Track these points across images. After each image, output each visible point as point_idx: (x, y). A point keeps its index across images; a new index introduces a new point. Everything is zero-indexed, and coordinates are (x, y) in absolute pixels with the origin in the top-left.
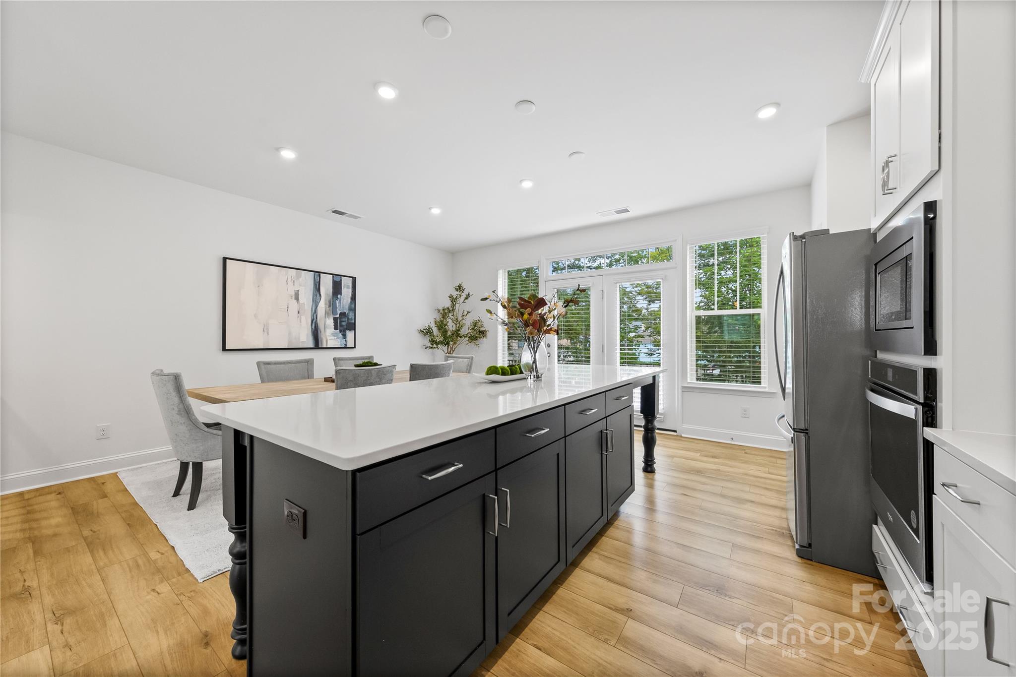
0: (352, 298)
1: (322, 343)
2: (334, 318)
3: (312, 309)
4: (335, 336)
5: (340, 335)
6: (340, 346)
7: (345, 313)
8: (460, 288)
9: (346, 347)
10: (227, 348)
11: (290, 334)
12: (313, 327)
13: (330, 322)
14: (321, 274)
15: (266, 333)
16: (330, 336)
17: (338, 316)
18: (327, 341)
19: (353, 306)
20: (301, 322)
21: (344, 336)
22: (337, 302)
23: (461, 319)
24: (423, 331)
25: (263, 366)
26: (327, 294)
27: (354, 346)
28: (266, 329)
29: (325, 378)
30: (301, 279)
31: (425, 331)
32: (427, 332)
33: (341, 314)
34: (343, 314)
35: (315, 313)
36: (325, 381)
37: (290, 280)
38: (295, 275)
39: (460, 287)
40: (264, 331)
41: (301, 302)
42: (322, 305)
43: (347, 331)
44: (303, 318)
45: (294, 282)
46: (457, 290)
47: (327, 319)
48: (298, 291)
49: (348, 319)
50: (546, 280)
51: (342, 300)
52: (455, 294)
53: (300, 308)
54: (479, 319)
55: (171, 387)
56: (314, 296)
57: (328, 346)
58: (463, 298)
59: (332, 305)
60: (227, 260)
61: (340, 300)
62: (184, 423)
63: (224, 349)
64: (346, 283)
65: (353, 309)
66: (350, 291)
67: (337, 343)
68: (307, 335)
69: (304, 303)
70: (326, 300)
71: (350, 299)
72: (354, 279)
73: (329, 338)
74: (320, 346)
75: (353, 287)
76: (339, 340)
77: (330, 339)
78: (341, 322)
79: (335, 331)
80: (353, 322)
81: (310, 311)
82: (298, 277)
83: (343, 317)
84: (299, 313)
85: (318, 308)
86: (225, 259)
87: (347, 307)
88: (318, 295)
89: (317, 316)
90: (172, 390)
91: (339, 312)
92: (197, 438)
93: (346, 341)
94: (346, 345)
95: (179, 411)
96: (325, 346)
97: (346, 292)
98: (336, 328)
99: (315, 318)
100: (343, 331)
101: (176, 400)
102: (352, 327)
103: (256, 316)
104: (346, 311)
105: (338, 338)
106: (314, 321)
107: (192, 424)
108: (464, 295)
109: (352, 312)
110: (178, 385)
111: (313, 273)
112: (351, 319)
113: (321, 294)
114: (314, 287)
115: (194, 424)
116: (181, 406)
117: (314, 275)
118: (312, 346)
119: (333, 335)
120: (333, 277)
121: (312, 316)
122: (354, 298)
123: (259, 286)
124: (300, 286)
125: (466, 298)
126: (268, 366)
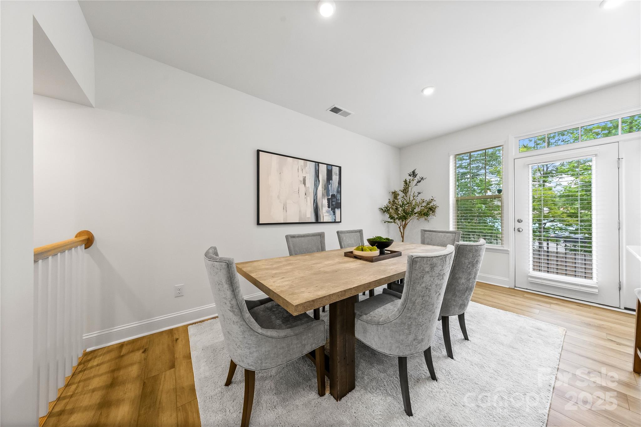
0: (338, 184)
1: (320, 219)
2: (328, 199)
3: (314, 191)
4: (328, 213)
5: (332, 212)
6: (331, 221)
7: (334, 195)
8: (414, 174)
9: (335, 222)
10: (260, 223)
11: (300, 211)
12: (315, 206)
13: (325, 202)
14: (320, 164)
15: (285, 210)
16: (326, 214)
17: (330, 197)
18: (323, 217)
19: (340, 189)
20: (307, 202)
21: (334, 213)
22: (330, 186)
23: (413, 199)
24: (383, 210)
25: (290, 239)
26: (323, 180)
27: (340, 221)
28: (285, 208)
29: (345, 253)
30: (307, 168)
31: (384, 209)
32: (385, 210)
33: (332, 195)
34: (333, 196)
35: (316, 194)
36: (345, 256)
37: (300, 168)
38: (303, 164)
39: (414, 172)
40: (284, 209)
41: (307, 186)
42: (320, 188)
43: (336, 209)
44: (308, 198)
45: (302, 170)
46: (410, 175)
47: (323, 200)
48: (305, 177)
49: (336, 199)
50: (515, 157)
51: (333, 185)
52: (408, 178)
53: (306, 191)
54: (432, 198)
55: (222, 276)
56: (315, 181)
57: (324, 221)
58: (415, 182)
59: (326, 188)
60: (260, 152)
61: (331, 185)
62: (237, 322)
63: (258, 223)
64: (335, 170)
65: (339, 192)
66: (338, 177)
67: (330, 219)
68: (311, 212)
69: (309, 187)
70: (322, 185)
71: (337, 184)
72: (340, 168)
73: (325, 214)
74: (319, 221)
75: (339, 174)
76: (331, 216)
77: (325, 216)
78: (332, 202)
79: (328, 209)
80: (340, 201)
81: (313, 194)
82: (305, 166)
83: (333, 198)
84: (306, 194)
85: (318, 190)
86: (258, 151)
87: (336, 190)
88: (318, 181)
89: (317, 197)
90: (224, 281)
91: (331, 194)
92: (250, 343)
93: (335, 217)
94: (335, 220)
95: (232, 307)
96: (322, 221)
97: (335, 178)
98: (329, 207)
99: (316, 199)
100: (334, 209)
101: (229, 293)
102: (339, 206)
103: (278, 197)
104: (335, 193)
105: (330, 215)
106: (315, 201)
107: (245, 325)
108: (417, 179)
109: (339, 194)
110: (230, 276)
111: (314, 163)
112: (338, 199)
113: (320, 179)
114: (315, 174)
115: (247, 324)
116: (234, 302)
117: (315, 164)
118: (314, 221)
119: (328, 212)
120: (327, 166)
121: (314, 197)
122: (340, 183)
123: (280, 173)
124: (306, 173)
125: (419, 182)
126: (294, 239)
